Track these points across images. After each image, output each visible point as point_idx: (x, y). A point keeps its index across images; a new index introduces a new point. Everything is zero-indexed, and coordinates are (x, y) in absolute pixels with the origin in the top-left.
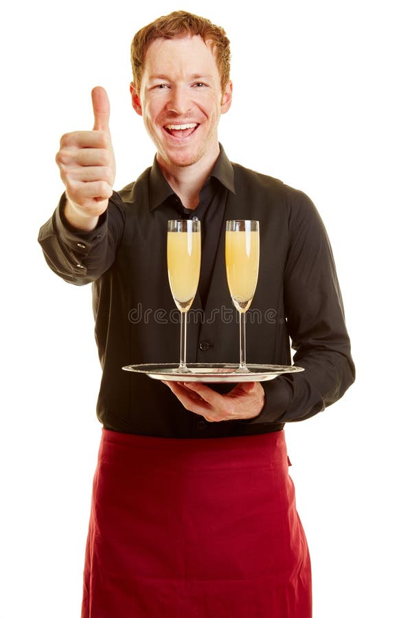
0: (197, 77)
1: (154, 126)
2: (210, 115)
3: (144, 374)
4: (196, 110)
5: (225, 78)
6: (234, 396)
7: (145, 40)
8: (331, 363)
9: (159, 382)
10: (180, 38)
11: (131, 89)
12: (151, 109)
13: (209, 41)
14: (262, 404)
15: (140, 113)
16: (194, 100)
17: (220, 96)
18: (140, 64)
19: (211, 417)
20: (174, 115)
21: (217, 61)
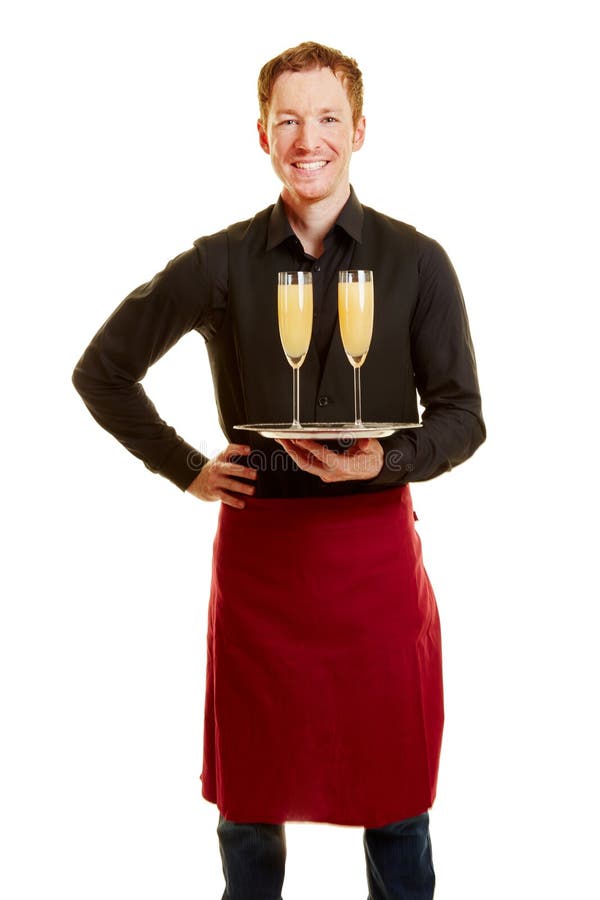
0: (327, 111)
1: (282, 165)
2: (341, 152)
3: (256, 432)
4: (324, 147)
5: (357, 115)
6: (351, 455)
7: (273, 72)
8: (459, 422)
9: (272, 440)
10: (308, 70)
11: (259, 127)
12: (278, 148)
13: (339, 73)
14: (381, 463)
15: (267, 151)
16: (324, 137)
17: (352, 132)
18: (267, 99)
19: (327, 477)
20: (302, 152)
21: (348, 94)
